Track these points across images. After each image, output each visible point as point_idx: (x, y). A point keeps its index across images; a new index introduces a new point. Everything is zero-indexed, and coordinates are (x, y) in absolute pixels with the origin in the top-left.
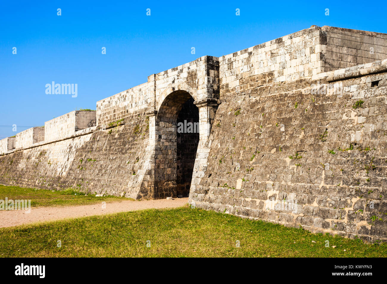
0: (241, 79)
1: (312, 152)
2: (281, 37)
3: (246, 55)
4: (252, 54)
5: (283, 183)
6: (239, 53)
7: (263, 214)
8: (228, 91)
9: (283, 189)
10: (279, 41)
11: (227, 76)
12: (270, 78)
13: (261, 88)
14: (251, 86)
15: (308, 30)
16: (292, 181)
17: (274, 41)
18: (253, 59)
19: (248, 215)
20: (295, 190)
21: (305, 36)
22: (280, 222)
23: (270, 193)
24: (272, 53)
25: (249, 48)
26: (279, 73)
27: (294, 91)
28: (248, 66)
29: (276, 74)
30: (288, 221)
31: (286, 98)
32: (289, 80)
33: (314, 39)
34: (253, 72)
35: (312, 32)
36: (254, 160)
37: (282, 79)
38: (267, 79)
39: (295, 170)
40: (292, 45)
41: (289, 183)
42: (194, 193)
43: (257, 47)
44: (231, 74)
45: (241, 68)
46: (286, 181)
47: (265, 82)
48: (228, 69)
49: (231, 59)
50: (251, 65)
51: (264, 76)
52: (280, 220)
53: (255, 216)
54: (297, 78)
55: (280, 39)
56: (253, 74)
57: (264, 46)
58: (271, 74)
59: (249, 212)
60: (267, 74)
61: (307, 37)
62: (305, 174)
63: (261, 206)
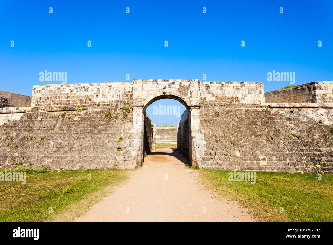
0: (216, 97)
1: (276, 138)
2: (243, 82)
3: (220, 85)
4: (224, 85)
5: (266, 152)
6: (215, 82)
7: (261, 168)
8: (205, 102)
9: (267, 155)
10: (242, 83)
11: (205, 93)
12: (236, 100)
13: (231, 104)
14: (223, 101)
15: (258, 83)
16: (271, 151)
17: (239, 83)
18: (224, 88)
19: (252, 169)
20: (274, 155)
21: (257, 85)
22: (273, 171)
23: (261, 157)
24: (237, 88)
25: (222, 82)
26: (242, 98)
27: (252, 109)
28: (222, 91)
29: (240, 99)
30: (277, 170)
31: (249, 111)
32: (248, 103)
33: (261, 87)
34: (225, 95)
35: (261, 84)
36: (242, 141)
37: (243, 102)
38: (235, 100)
39: (270, 146)
40: (250, 87)
41: (270, 152)
42: (202, 161)
43: (228, 83)
44: (208, 93)
45: (216, 91)
46: (268, 151)
47: (233, 101)
48: (206, 89)
49: (208, 84)
50: (223, 91)
51: (232, 98)
52: (273, 170)
53: (257, 170)
54: (253, 103)
55: (242, 82)
56: (225, 96)
57: (232, 83)
58: (237, 98)
59: (252, 168)
60: (234, 98)
61: (258, 86)
62: (277, 148)
63: (258, 164)
